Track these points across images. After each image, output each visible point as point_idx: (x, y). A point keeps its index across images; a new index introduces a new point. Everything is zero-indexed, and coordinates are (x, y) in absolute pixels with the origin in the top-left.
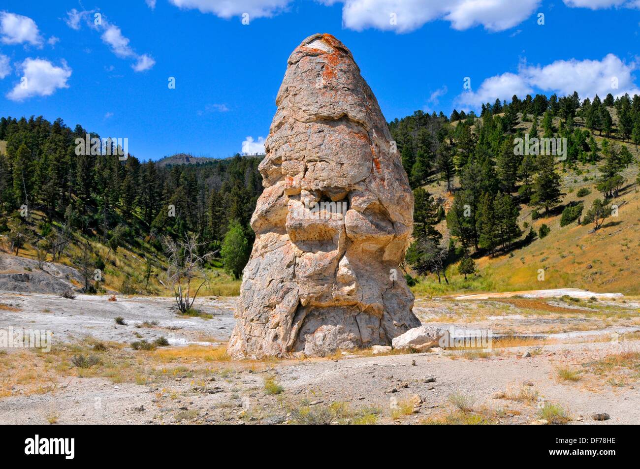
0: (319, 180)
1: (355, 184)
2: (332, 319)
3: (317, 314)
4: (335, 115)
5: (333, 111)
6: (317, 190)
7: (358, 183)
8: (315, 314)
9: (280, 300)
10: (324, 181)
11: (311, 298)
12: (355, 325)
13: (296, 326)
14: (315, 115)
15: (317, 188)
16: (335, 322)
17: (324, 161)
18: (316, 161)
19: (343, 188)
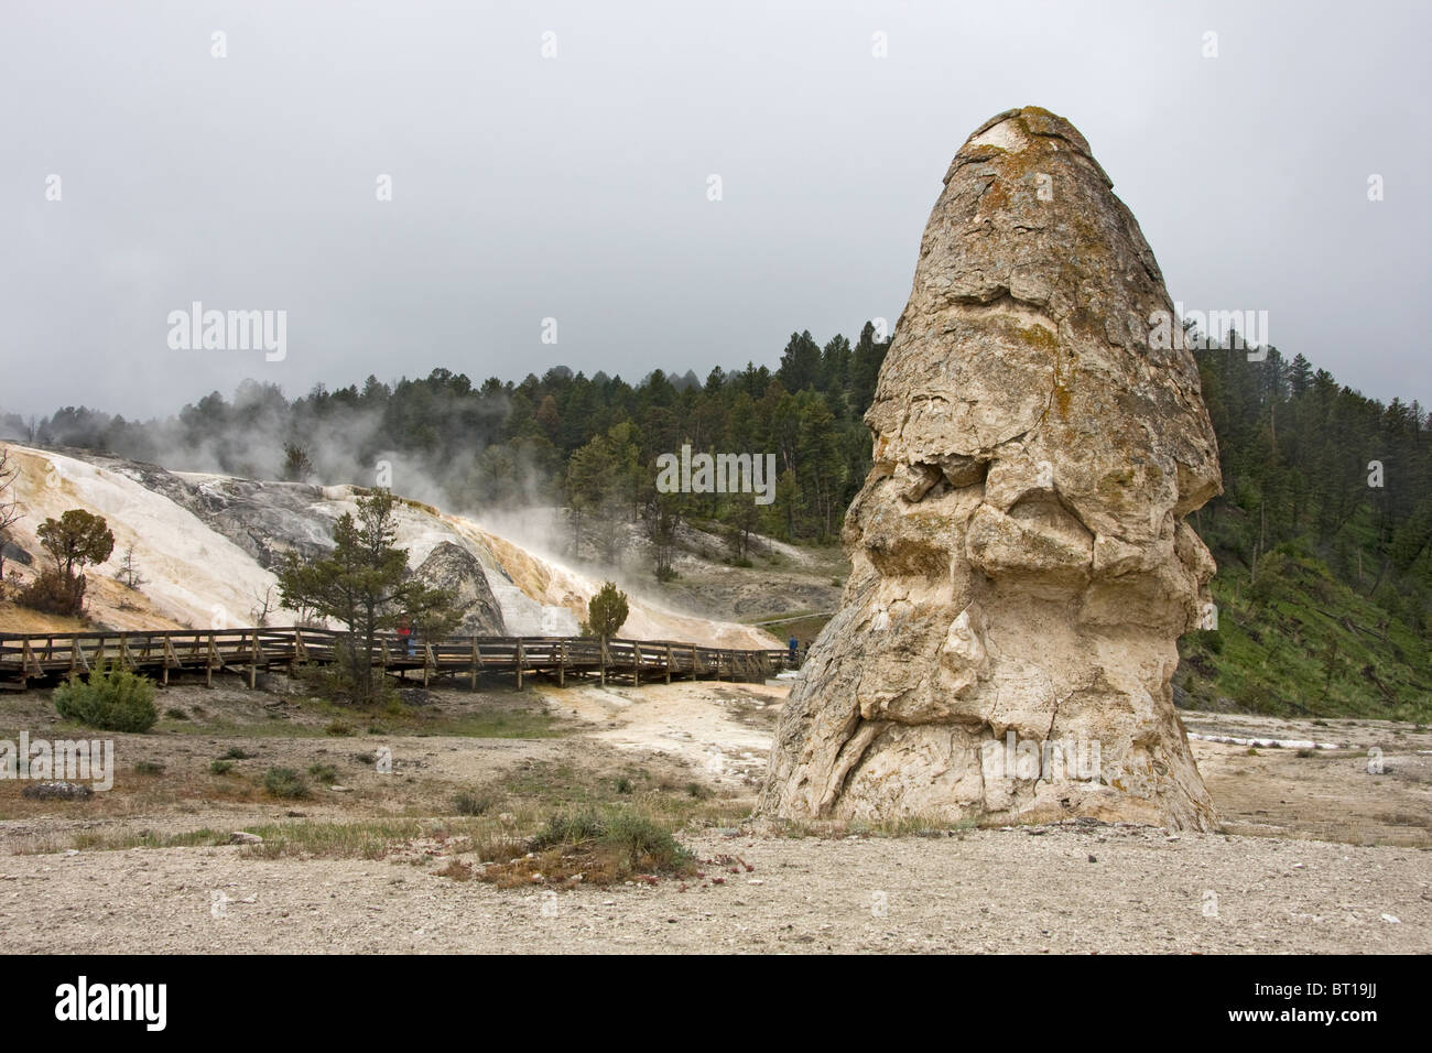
0: (923, 442)
1: (996, 446)
2: (925, 751)
3: (897, 738)
4: (982, 292)
5: (979, 284)
6: (920, 464)
7: (1003, 444)
8: (892, 739)
9: (824, 703)
10: (932, 442)
11: (880, 700)
12: (975, 768)
13: (844, 763)
14: (944, 295)
15: (919, 457)
16: (929, 758)
17: (938, 397)
18: (927, 398)
19: (969, 458)
